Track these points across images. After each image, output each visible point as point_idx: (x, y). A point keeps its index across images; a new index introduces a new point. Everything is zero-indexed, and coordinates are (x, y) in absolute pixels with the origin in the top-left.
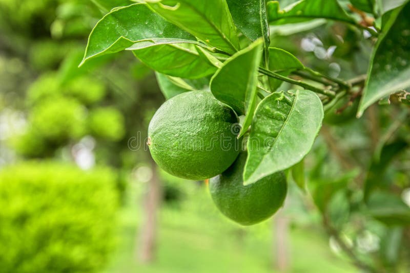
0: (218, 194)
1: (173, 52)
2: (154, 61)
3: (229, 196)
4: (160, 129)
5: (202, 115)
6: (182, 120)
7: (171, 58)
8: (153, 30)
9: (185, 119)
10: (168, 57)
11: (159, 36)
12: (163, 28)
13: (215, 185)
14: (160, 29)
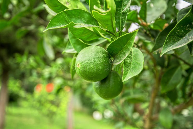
0: (100, 87)
1: (83, 29)
2: (76, 32)
3: (105, 88)
4: (85, 61)
5: (102, 56)
6: (94, 57)
7: (82, 31)
8: (82, 20)
9: (96, 57)
10: (81, 31)
11: (84, 23)
12: (86, 20)
13: (99, 84)
14: (85, 20)
